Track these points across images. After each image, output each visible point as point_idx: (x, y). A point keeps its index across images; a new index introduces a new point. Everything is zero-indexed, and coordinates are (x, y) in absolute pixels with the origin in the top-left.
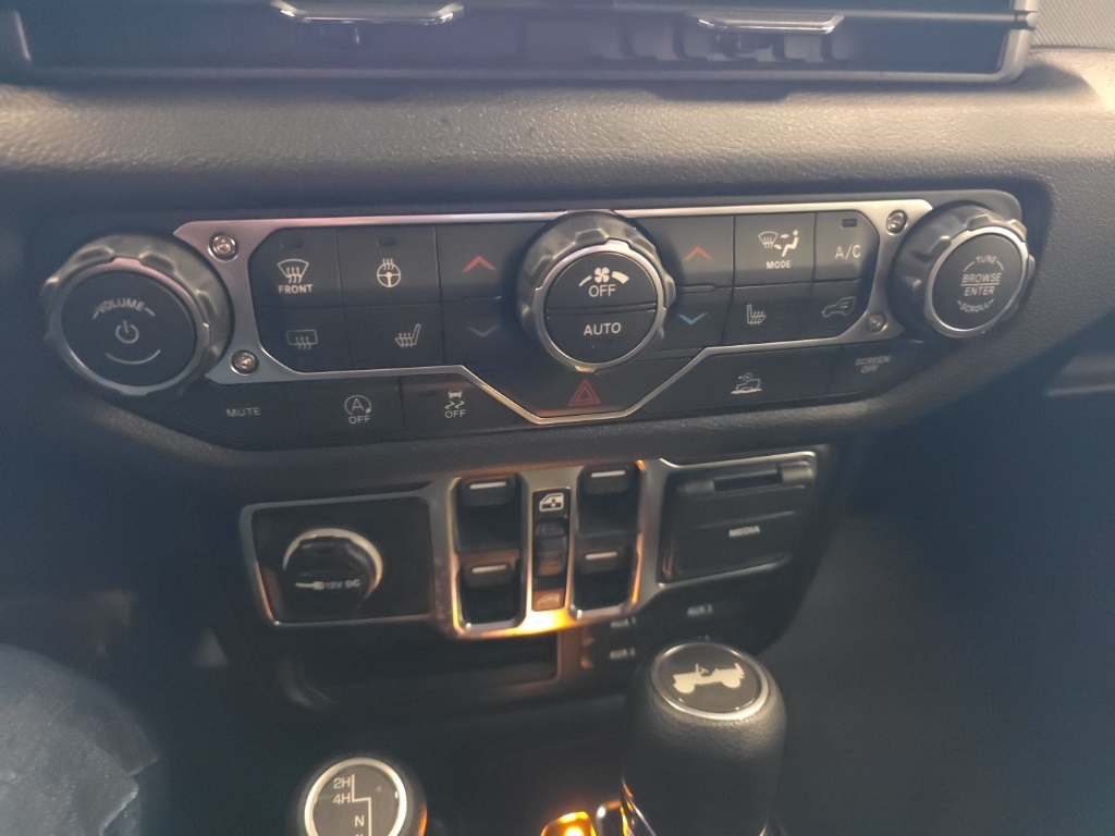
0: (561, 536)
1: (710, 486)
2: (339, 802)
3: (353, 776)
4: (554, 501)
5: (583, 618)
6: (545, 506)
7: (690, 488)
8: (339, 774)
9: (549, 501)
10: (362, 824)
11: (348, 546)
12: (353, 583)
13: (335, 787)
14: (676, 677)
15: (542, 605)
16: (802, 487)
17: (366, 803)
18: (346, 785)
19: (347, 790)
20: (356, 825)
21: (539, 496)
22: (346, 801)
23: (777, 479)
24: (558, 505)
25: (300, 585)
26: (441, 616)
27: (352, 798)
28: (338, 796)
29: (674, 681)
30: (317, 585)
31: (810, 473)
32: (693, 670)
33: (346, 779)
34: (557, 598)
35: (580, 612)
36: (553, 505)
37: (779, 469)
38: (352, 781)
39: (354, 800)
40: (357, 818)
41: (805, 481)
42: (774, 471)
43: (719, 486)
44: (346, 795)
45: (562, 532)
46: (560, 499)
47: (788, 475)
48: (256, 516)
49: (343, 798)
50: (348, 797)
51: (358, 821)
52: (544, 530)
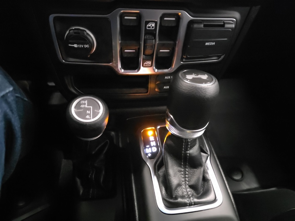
0: (153, 39)
1: (202, 26)
2: (82, 107)
3: (87, 101)
4: (151, 25)
5: (157, 72)
6: (149, 27)
7: (196, 26)
8: (82, 100)
9: (150, 25)
10: (89, 113)
11: (85, 32)
12: (86, 46)
13: (81, 103)
14: (187, 76)
15: (145, 65)
16: (231, 30)
17: (91, 108)
18: (84, 103)
19: (85, 104)
20: (87, 113)
21: (147, 23)
22: (84, 107)
23: (223, 26)
24: (153, 27)
25: (69, 45)
26: (115, 65)
27: (86, 106)
28: (82, 105)
29: (186, 76)
30: (75, 46)
31: (233, 26)
32: (192, 74)
33: (84, 101)
34: (150, 63)
35: (156, 70)
36: (151, 27)
37: (224, 23)
38: (86, 102)
39: (87, 107)
40: (88, 111)
41: (232, 28)
42: (223, 24)
43: (205, 26)
44: (84, 105)
45: (153, 38)
46: (153, 25)
47: (227, 26)
48: (55, 18)
49: (84, 106)
50: (85, 106)
51: (88, 112)
52: (148, 36)
